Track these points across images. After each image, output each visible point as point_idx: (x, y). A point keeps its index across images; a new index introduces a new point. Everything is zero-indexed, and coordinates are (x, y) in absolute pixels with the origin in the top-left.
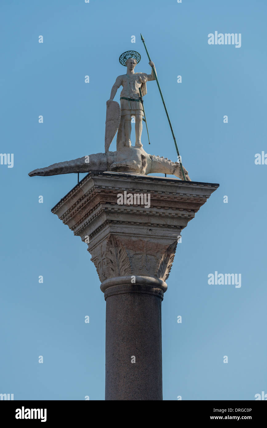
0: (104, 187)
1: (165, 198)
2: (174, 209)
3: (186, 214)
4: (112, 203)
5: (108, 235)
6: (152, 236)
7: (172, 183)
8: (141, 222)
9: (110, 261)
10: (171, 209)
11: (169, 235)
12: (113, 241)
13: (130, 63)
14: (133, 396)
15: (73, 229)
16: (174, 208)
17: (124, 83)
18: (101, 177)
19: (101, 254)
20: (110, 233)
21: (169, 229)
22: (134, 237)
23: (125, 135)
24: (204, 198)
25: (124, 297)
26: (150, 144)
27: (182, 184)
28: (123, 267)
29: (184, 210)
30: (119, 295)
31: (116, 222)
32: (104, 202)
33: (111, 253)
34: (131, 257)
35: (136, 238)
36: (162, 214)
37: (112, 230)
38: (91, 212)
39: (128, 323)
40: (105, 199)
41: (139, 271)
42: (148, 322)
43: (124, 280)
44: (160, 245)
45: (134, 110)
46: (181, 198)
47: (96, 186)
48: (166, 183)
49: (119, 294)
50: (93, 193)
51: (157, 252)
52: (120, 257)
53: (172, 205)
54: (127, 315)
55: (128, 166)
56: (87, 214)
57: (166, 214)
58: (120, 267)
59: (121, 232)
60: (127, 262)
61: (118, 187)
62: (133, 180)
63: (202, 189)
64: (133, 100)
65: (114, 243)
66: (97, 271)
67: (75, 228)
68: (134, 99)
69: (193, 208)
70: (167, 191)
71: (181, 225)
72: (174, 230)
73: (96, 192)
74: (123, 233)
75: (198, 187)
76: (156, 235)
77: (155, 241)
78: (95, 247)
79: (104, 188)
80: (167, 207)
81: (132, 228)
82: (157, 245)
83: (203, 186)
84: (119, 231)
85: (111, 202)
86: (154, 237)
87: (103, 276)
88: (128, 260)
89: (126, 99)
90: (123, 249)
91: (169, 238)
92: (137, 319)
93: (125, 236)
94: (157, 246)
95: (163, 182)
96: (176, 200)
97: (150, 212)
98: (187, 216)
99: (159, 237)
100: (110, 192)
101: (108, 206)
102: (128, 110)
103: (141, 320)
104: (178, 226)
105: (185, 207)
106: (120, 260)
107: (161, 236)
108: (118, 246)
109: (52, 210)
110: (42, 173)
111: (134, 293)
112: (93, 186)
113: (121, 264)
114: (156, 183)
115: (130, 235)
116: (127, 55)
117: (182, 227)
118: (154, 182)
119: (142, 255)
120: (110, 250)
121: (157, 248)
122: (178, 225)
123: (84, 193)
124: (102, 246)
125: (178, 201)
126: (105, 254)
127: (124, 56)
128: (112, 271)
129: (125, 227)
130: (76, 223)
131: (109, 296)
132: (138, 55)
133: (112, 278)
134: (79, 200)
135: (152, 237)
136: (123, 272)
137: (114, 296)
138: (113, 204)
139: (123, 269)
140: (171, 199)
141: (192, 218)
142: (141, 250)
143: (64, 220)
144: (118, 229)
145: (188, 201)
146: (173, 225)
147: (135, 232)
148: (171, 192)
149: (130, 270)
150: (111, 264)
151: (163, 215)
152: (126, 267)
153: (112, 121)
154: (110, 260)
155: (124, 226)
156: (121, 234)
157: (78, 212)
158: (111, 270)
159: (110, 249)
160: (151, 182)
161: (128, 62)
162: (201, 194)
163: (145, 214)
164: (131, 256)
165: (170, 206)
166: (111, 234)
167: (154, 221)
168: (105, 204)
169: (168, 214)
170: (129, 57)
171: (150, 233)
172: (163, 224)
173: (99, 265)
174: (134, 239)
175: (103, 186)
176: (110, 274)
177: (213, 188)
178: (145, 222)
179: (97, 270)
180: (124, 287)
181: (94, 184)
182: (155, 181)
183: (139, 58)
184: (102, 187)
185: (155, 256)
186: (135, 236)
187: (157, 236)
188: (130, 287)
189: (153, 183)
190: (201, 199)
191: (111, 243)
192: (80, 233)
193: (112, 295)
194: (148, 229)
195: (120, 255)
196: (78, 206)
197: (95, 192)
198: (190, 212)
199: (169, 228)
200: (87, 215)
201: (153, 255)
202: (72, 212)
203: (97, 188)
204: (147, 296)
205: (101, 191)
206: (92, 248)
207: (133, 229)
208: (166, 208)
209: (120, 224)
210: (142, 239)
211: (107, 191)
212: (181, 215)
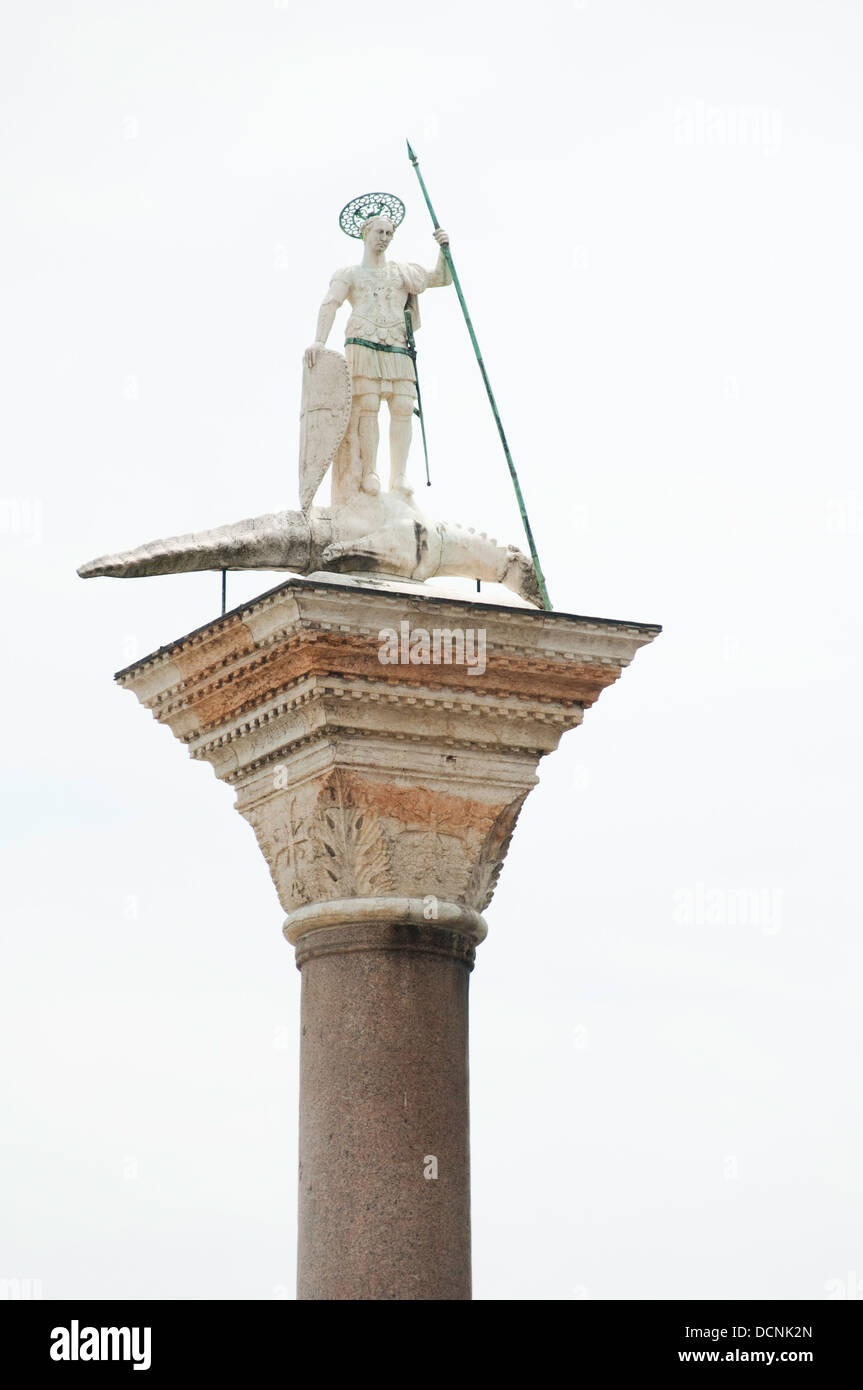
0: (328, 627)
1: (500, 665)
2: (525, 697)
3: (559, 713)
4: (349, 674)
5: (325, 771)
6: (454, 776)
7: (525, 621)
8: (426, 733)
9: (325, 851)
10: (515, 697)
11: (504, 776)
12: (339, 789)
13: (377, 231)
14: (394, 1265)
15: (187, 740)
16: (524, 694)
17: (357, 293)
18: (321, 596)
19: (289, 825)
20: (334, 766)
21: (504, 758)
22: (403, 780)
23: (361, 457)
24: (615, 667)
25: (368, 962)
26: (429, 484)
27: (554, 624)
28: (366, 870)
29: (554, 700)
30: (352, 957)
31: (353, 732)
32: (322, 670)
33: (331, 824)
34: (393, 842)
35: (408, 782)
36: (488, 711)
37: (340, 758)
38: (269, 695)
39: (378, 1042)
40: (327, 662)
41: (415, 883)
42: (438, 1040)
43: (369, 909)
44: (476, 805)
45: (388, 380)
46: (549, 666)
47: (305, 624)
49: (353, 952)
50: (291, 641)
51: (468, 827)
52: (358, 838)
53: (520, 687)
54: (374, 1017)
55: (376, 557)
56: (253, 702)
57: (502, 712)
58: (358, 869)
59: (367, 763)
60: (381, 854)
61: (369, 625)
62: (415, 607)
63: (610, 641)
64: (388, 348)
65: (343, 794)
66: (272, 876)
67: (197, 735)
68: (388, 346)
69: (578, 696)
70: (510, 643)
71: (542, 745)
72: (518, 761)
73: (302, 639)
74: (372, 766)
76: (468, 773)
77: (464, 793)
78: (268, 801)
79: (326, 630)
80: (505, 691)
81: (396, 751)
82: (469, 806)
83: (615, 631)
84: (360, 760)
85: (344, 670)
86: (461, 779)
87: (296, 894)
88: (382, 849)
89: (367, 344)
90: (370, 814)
91: (503, 784)
92: (406, 1029)
93: (378, 774)
94: (468, 808)
95: (501, 615)
96: (532, 670)
97: (455, 704)
98: (562, 719)
99: (477, 781)
100: (345, 642)
101: (334, 683)
102: (372, 379)
103: (420, 1035)
104: (533, 749)
105: (558, 693)
106: (358, 847)
107: (482, 778)
108: (354, 804)
109: (119, 676)
110: (120, 567)
111: (398, 950)
112: (295, 622)
113: (360, 860)
115: (391, 772)
116: (365, 205)
117: (542, 752)
118: (475, 615)
119: (423, 837)
120: (327, 816)
121: (467, 815)
122: (534, 745)
123: (256, 640)
124: (295, 800)
125: (539, 672)
126: (306, 825)
127: (357, 207)
128: (330, 880)
129: (379, 749)
130: (203, 724)
131: (318, 957)
132: (397, 206)
133: (328, 901)
134: (229, 656)
135: (453, 782)
136: (367, 885)
137: (333, 958)
138: (349, 677)
139: (365, 876)
140: (519, 667)
141: (575, 725)
142: (420, 818)
143: (158, 709)
144: (358, 752)
145: (567, 675)
146: (516, 744)
147: (405, 765)
148: (521, 645)
149: (389, 881)
150: (328, 859)
151: (491, 715)
152: (377, 870)
153: (323, 412)
154: (326, 846)
155: (376, 744)
156: (365, 769)
157: (220, 690)
158: (328, 875)
159: (327, 812)
161: (369, 229)
162: (606, 654)
163: (439, 709)
164: (393, 839)
165: (513, 690)
166: (335, 769)
167: (463, 732)
168: (327, 676)
169: (507, 713)
170: (370, 211)
171: (449, 768)
172: (488, 741)
173: (283, 859)
174: (402, 784)
175: (325, 623)
176: (322, 891)
177: (644, 638)
178: (436, 734)
179: (273, 873)
180: (367, 932)
181: (297, 617)
182: (476, 612)
183: (398, 215)
184: (322, 625)
185: (461, 839)
186: (406, 777)
187: (470, 777)
188: (385, 931)
189: (472, 617)
190: (606, 669)
191: (332, 795)
192: (212, 753)
193: (329, 954)
194: (442, 756)
195: (359, 833)
196: (224, 673)
197: (298, 641)
198: (569, 707)
199: (504, 753)
200: (250, 705)
201: (457, 837)
202: (194, 690)
203: (307, 628)
204: (435, 960)
205: (318, 638)
206: (252, 803)
207: (402, 755)
208: (502, 695)
209: (364, 739)
210: (425, 785)
211: (334, 638)
212: (542, 717)
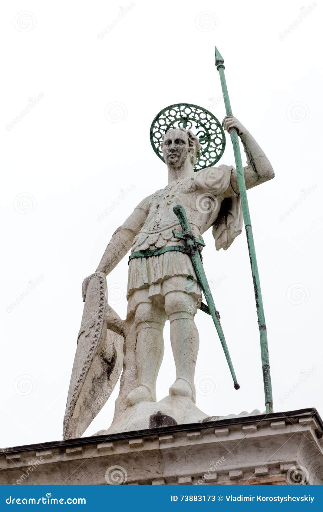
7: (132, 446)
26: (237, 387)
27: (173, 441)
48: (112, 449)
63: (256, 443)
64: (158, 251)
75: (237, 436)
83: (253, 431)
95: (100, 446)
114: (76, 458)
118: (68, 455)
148: (142, 478)
160: (57, 458)
182: (68, 451)
189: (65, 458)
